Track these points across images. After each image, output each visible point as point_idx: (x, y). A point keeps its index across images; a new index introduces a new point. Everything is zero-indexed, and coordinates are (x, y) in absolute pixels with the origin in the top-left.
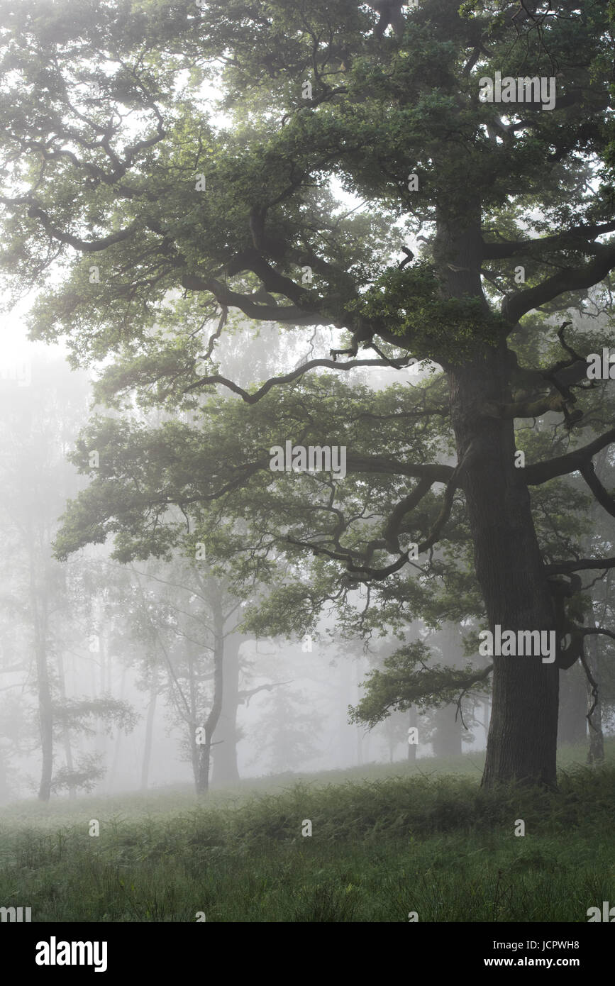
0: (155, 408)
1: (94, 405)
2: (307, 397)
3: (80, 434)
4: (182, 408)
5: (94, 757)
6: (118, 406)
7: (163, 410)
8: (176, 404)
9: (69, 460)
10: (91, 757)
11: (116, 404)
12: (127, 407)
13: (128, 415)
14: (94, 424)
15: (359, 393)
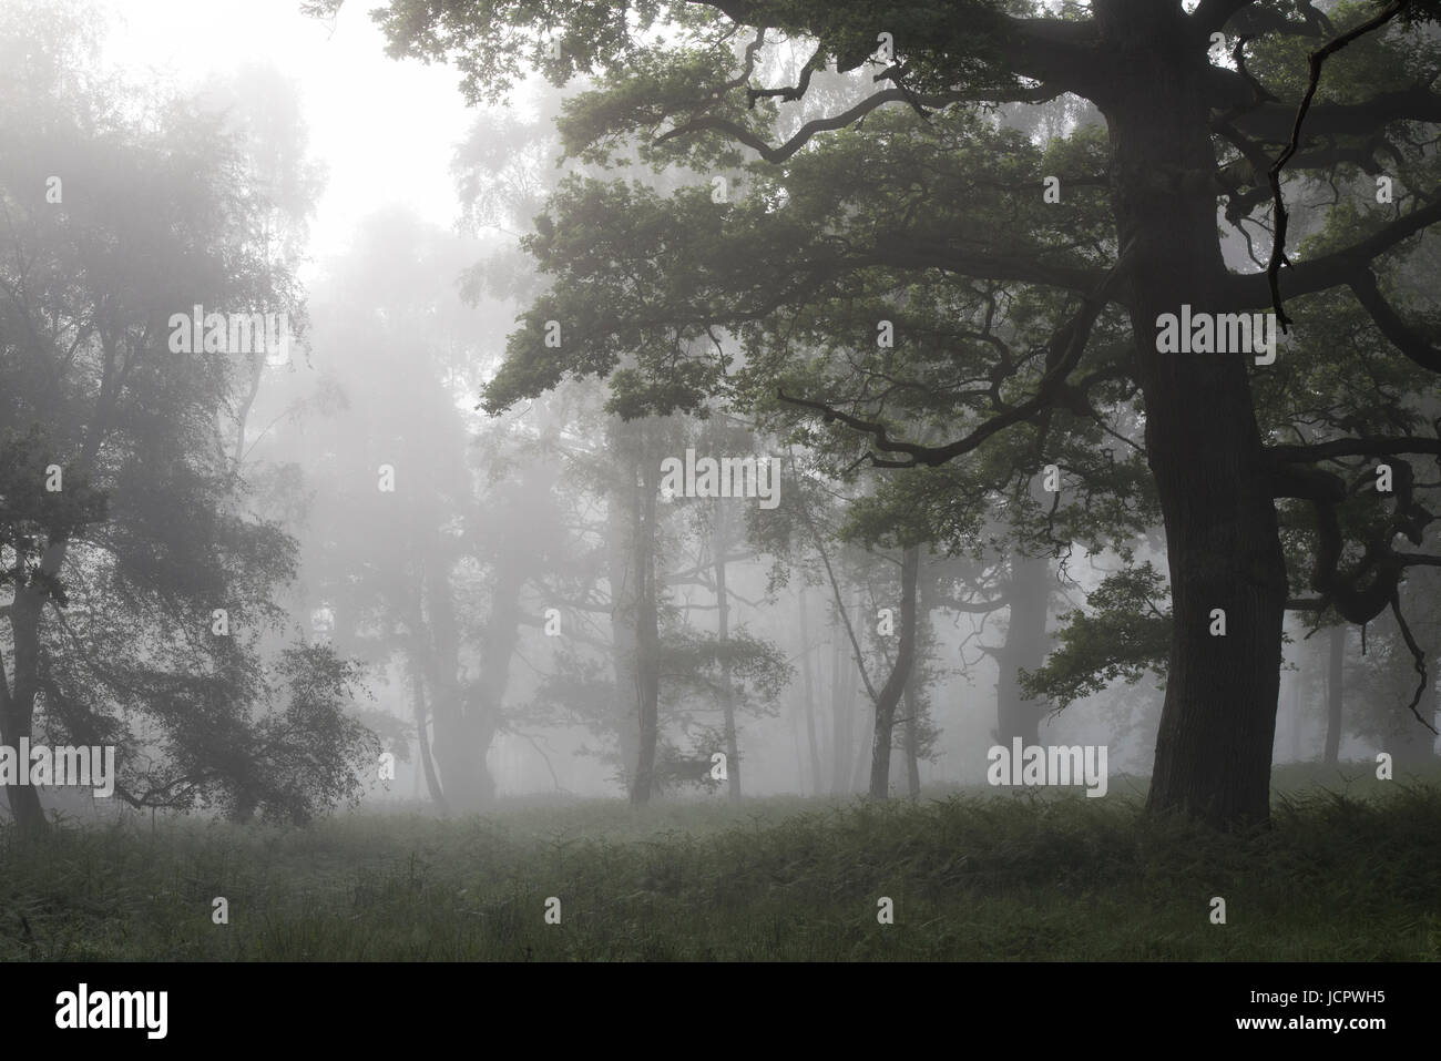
0: (673, 164)
1: (564, 157)
2: (925, 149)
3: (547, 205)
4: (719, 164)
5: (722, 735)
6: (605, 159)
7: (688, 168)
8: (708, 158)
9: (525, 249)
10: (716, 734)
11: (601, 158)
12: (620, 163)
13: (628, 176)
14: (569, 189)
15: (1010, 143)
